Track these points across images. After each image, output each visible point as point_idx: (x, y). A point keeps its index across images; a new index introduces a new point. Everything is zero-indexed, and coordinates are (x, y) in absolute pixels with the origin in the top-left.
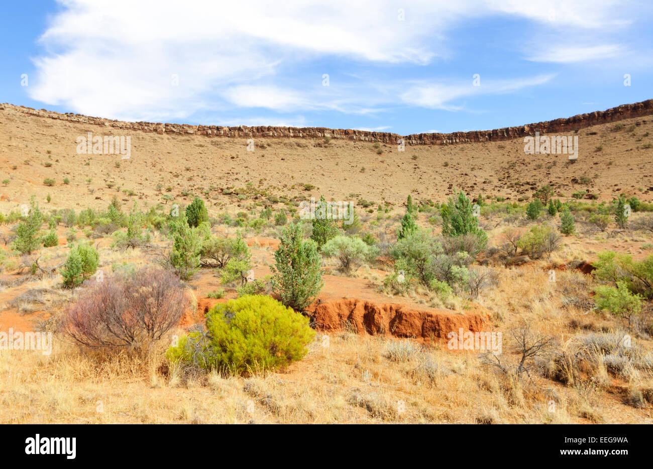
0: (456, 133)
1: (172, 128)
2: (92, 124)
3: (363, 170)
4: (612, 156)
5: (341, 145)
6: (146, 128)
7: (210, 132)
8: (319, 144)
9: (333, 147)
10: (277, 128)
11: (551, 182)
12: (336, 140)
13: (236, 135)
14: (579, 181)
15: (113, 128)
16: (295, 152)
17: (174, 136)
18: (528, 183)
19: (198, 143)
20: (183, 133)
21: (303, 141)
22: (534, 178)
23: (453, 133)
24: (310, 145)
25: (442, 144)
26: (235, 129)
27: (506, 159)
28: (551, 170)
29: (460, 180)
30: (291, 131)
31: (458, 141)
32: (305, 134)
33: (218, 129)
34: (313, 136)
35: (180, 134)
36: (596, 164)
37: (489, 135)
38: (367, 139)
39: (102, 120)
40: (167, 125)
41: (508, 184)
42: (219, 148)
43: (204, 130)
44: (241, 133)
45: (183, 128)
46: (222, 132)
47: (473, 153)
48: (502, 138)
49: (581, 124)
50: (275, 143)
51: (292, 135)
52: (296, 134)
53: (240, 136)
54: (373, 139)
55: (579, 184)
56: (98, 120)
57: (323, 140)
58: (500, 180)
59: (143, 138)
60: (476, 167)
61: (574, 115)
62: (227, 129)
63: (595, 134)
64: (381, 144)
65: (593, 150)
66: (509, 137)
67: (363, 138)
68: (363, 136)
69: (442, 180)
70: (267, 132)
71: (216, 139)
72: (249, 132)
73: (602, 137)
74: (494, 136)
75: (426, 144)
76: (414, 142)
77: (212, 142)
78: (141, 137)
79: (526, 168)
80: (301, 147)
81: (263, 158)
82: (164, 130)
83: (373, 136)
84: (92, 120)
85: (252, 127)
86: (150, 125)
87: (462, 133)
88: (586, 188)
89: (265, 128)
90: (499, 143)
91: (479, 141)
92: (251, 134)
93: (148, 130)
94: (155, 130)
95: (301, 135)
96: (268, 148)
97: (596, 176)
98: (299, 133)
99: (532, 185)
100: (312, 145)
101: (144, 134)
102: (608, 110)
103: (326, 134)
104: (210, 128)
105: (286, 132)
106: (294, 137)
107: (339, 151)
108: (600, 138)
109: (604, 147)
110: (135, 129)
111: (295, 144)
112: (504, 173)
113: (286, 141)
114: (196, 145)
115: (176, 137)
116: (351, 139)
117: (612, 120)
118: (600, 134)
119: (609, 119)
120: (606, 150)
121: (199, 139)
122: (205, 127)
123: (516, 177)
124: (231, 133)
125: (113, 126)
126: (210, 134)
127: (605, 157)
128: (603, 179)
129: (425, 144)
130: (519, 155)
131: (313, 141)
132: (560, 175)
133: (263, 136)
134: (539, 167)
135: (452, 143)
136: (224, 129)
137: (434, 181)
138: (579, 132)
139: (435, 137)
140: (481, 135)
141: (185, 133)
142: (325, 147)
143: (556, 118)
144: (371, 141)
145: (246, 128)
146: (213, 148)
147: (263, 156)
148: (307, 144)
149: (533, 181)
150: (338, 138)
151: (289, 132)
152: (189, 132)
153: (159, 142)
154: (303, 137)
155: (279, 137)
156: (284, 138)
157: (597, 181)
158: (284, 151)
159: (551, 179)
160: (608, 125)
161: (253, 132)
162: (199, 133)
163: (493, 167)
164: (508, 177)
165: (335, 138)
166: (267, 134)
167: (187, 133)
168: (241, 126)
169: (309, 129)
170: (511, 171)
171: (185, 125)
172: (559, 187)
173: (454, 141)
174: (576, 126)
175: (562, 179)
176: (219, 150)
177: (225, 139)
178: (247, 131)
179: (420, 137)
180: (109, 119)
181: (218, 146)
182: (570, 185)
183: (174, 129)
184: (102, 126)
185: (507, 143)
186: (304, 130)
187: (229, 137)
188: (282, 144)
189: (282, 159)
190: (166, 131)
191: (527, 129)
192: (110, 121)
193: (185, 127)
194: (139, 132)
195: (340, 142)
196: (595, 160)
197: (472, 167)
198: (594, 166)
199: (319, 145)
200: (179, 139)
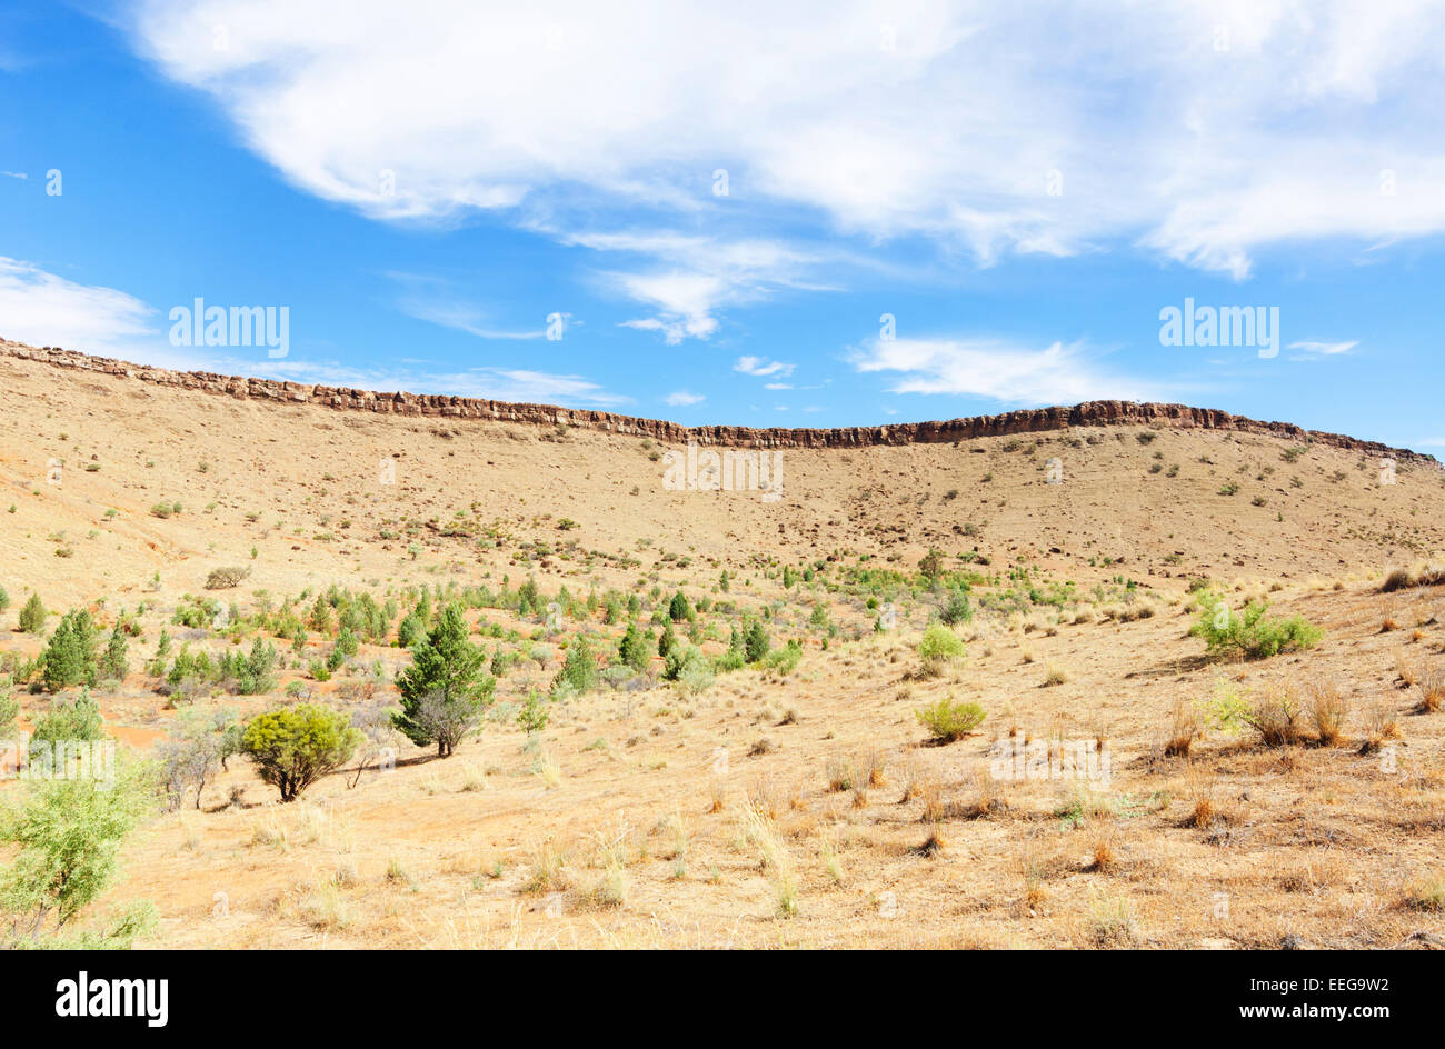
0: (776, 431)
1: (264, 388)
2: (99, 371)
3: (635, 492)
4: (1006, 491)
5: (587, 441)
6: (211, 385)
7: (338, 399)
8: (548, 436)
9: (573, 442)
10: (470, 401)
11: (925, 529)
12: (575, 429)
13: (391, 408)
14: (963, 530)
15: (142, 382)
16: (506, 450)
17: (266, 403)
18: (894, 529)
19: (318, 421)
20: (286, 399)
21: (518, 429)
22: (900, 518)
23: (771, 430)
24: (530, 436)
25: (752, 447)
26: (387, 396)
27: (856, 482)
28: (923, 507)
29: (793, 517)
30: (495, 408)
31: (778, 443)
32: (520, 416)
33: (354, 394)
34: (535, 421)
35: (280, 400)
36: (985, 502)
37: (827, 437)
38: (629, 430)
39: (120, 366)
40: (252, 382)
41: (865, 527)
42: (363, 433)
43: (327, 395)
44: (399, 405)
45: (285, 389)
46: (363, 401)
47: (804, 467)
48: (847, 444)
49: (964, 432)
50: (468, 430)
51: (497, 415)
52: (504, 415)
53: (397, 411)
54: (640, 431)
55: (964, 534)
56: (112, 364)
57: (554, 428)
58: (851, 520)
59: (210, 407)
60: (812, 495)
61: (952, 418)
62: (372, 397)
63: (982, 451)
64: (653, 441)
65: (980, 479)
66: (858, 444)
67: (622, 428)
68: (622, 423)
69: (765, 515)
70: (451, 408)
71: (351, 414)
72: (415, 406)
73: (992, 457)
74: (835, 439)
75: (727, 445)
76: (707, 440)
77: (346, 420)
78: (206, 404)
79: (886, 500)
80: (516, 439)
81: (451, 458)
82: (247, 390)
83: (639, 426)
84: (100, 364)
85: (422, 397)
86: (219, 380)
87: (785, 430)
88: (973, 544)
89: (446, 399)
90: (843, 451)
91: (811, 446)
92: (420, 410)
93: (214, 390)
94: (230, 391)
95: (513, 416)
96: (456, 438)
97: (985, 524)
98: (510, 411)
99: (899, 532)
100: (535, 437)
101: (208, 397)
102: (1000, 417)
103: (559, 419)
104: (338, 392)
105: (487, 410)
106: (501, 419)
107: (585, 450)
108: (989, 459)
109: (994, 475)
110: (187, 387)
111: (504, 433)
112: (855, 506)
113: (487, 425)
114: (316, 426)
115: (273, 405)
116: (603, 428)
117: (1005, 433)
118: (989, 452)
119: (1002, 429)
120: (998, 480)
121: (320, 413)
122: (328, 389)
123: (875, 516)
124: (379, 405)
125: (143, 378)
126: (339, 404)
127: (997, 491)
128: (994, 529)
129: (724, 445)
130: (874, 477)
131: (535, 430)
132: (937, 517)
133: (443, 414)
134: (906, 500)
135: (769, 447)
136: (367, 395)
137: (753, 516)
138: (960, 446)
139: (742, 434)
140: (815, 436)
141: (288, 399)
142: (560, 442)
143: (928, 420)
144: (636, 434)
145: (410, 396)
146: (351, 433)
147: (451, 455)
148: (527, 435)
149: (899, 524)
150: (578, 427)
151: (492, 409)
152: (297, 397)
153: (242, 415)
154: (518, 421)
155: (473, 417)
156: (481, 421)
157: (986, 530)
158: (488, 448)
159: (927, 523)
160: (1000, 439)
161: (423, 405)
162: (316, 400)
163: (837, 494)
164: (862, 514)
165: (574, 426)
166: (449, 410)
167: (293, 399)
168: (401, 394)
169: (529, 407)
170: (865, 504)
171: (290, 385)
172: (937, 538)
173: (772, 443)
174: (956, 434)
175: (940, 524)
176: (364, 437)
177: (367, 415)
178: (411, 403)
179: (717, 432)
180: (133, 363)
181: (360, 430)
182: (952, 535)
183: (267, 391)
184: (120, 378)
185: (854, 453)
186: (519, 408)
187: (374, 411)
188: (481, 433)
189: (489, 463)
190: (250, 394)
191: (885, 433)
192: (137, 367)
193: (288, 388)
194: (196, 391)
195: (583, 434)
196: (984, 496)
197: (805, 492)
198: (982, 505)
199: (548, 438)
200: (280, 410)
